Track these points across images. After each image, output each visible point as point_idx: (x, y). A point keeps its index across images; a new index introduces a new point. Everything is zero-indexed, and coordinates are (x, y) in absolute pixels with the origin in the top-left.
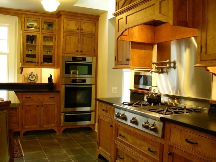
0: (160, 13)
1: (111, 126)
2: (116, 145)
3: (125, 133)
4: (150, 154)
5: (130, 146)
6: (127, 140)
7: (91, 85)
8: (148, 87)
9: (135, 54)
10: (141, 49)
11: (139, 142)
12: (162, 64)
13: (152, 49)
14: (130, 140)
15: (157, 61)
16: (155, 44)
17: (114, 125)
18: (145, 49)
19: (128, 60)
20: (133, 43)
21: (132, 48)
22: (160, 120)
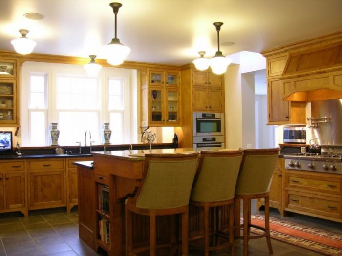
0: (334, 84)
1: (280, 176)
2: (287, 191)
3: (298, 179)
4: (330, 189)
5: (305, 188)
6: (302, 184)
7: (221, 143)
8: (303, 141)
9: (294, 112)
10: (297, 107)
11: (316, 182)
12: (317, 120)
13: (305, 106)
14: (305, 183)
15: (312, 117)
16: (309, 102)
17: (283, 174)
18: (300, 107)
19: (288, 117)
20: (292, 102)
21: (292, 106)
22: (340, 161)
